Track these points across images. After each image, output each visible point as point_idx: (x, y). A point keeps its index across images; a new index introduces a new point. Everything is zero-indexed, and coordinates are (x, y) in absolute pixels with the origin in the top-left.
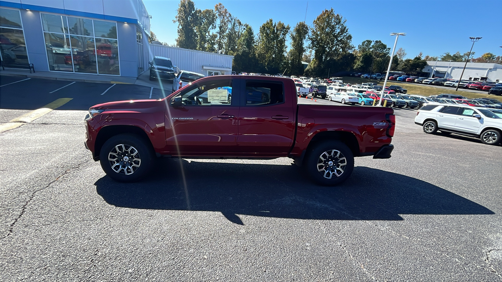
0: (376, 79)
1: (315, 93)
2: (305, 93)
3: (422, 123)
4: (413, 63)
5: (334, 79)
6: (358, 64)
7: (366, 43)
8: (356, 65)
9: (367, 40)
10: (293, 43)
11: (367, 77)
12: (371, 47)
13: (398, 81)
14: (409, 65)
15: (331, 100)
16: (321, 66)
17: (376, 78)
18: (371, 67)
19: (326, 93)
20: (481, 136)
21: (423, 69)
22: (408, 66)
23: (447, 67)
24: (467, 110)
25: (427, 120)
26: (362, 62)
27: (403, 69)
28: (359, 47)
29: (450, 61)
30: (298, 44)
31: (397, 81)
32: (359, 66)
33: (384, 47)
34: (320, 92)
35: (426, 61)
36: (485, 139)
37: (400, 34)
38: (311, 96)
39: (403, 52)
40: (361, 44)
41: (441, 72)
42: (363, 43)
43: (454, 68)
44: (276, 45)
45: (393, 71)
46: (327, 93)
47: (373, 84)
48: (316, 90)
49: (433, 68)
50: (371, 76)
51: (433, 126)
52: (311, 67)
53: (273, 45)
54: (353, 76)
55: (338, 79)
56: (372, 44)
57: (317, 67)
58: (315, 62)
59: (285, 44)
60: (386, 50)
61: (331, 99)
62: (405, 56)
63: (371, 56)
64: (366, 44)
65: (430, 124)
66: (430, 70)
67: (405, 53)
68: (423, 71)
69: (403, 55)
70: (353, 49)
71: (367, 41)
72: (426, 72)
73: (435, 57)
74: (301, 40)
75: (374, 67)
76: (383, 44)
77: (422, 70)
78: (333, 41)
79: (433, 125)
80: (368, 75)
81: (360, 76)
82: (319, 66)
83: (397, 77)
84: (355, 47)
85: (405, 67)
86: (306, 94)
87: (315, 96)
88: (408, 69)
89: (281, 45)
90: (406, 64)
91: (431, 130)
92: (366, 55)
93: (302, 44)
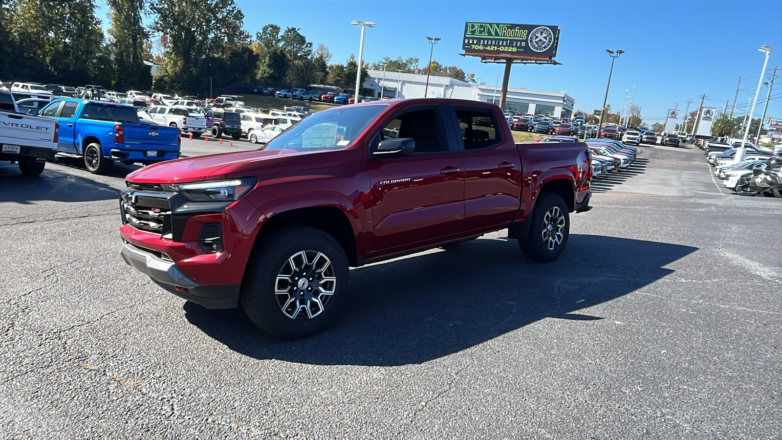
0: (301, 99)
1: (219, 128)
2: (200, 129)
4: (349, 73)
5: (226, 99)
6: (263, 70)
7: (269, 30)
8: (260, 72)
9: (271, 24)
10: (115, 14)
11: (285, 95)
12: (280, 38)
13: (337, 103)
14: (343, 75)
15: (257, 142)
16: (191, 72)
17: (302, 97)
18: (286, 76)
19: (240, 127)
21: (364, 83)
22: (342, 77)
23: (396, 81)
26: (269, 66)
27: (335, 82)
28: (258, 36)
29: (399, 72)
30: (127, 17)
31: (334, 103)
32: (265, 73)
33: (302, 40)
34: (229, 126)
35: (367, 70)
37: (367, 25)
38: (211, 135)
39: (326, 51)
40: (261, 32)
41: (388, 89)
42: (264, 29)
43: (404, 83)
44: (68, 15)
45: (322, 86)
46: (242, 127)
47: (302, 108)
48: (219, 123)
49: (377, 81)
50: (294, 94)
52: (167, 72)
53: (61, 15)
54: (260, 93)
55: (234, 99)
56: (281, 33)
57: (181, 72)
58: (175, 63)
59: (95, 15)
60: (306, 47)
61: (256, 138)
62: (331, 59)
63: (284, 55)
64: (270, 32)
66: (374, 85)
67: (329, 54)
68: (364, 87)
69: (327, 57)
70: (249, 40)
71: (270, 26)
72: (368, 87)
73: (377, 64)
74: (135, 9)
75: (290, 77)
76: (300, 35)
77: (363, 85)
78: (208, 21)
80: (288, 92)
81: (272, 94)
82: (185, 70)
83: (334, 97)
84: (251, 36)
85: (337, 78)
86: (201, 131)
87: (218, 135)
88: (343, 82)
89: (83, 16)
90: (338, 74)
92: (275, 53)
93: (137, 20)
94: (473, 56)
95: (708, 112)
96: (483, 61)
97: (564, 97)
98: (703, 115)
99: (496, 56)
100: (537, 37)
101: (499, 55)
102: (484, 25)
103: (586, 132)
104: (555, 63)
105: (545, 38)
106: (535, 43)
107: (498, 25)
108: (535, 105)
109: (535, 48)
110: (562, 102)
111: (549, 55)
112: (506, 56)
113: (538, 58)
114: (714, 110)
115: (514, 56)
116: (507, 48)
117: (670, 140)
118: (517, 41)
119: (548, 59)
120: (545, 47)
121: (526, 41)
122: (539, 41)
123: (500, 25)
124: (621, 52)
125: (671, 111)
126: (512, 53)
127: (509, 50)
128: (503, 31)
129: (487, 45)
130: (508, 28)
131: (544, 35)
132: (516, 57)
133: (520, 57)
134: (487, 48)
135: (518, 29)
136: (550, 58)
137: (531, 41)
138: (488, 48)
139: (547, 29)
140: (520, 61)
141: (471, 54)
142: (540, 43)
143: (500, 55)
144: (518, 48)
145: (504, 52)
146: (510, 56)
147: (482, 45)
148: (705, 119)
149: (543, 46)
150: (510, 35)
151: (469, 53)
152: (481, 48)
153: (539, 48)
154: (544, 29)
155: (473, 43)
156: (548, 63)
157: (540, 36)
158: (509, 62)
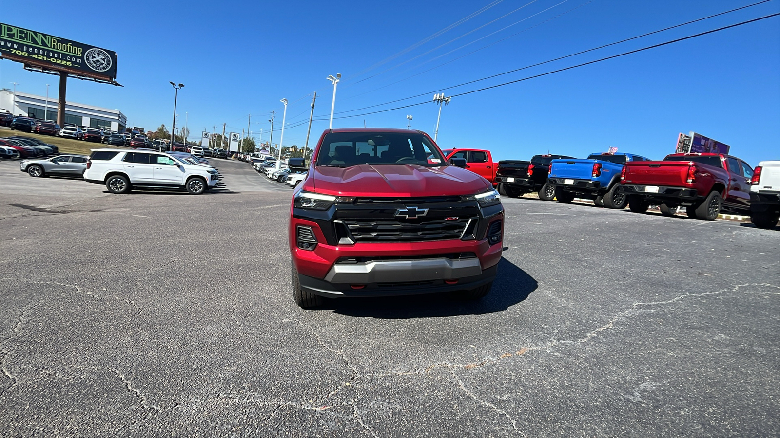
3: (103, 180)
20: (187, 186)
24: (161, 158)
25: (110, 175)
36: (192, 190)
51: (122, 183)
65: (116, 180)
79: (122, 180)
91: (121, 188)
94: (13, 60)
95: (235, 135)
96: (26, 68)
97: (119, 115)
98: (232, 138)
99: (46, 67)
100: (93, 57)
101: (50, 66)
102: (25, 31)
103: (161, 145)
104: (116, 84)
105: (103, 60)
106: (92, 62)
107: (44, 35)
108: (89, 118)
109: (93, 67)
110: (118, 118)
111: (109, 75)
112: (60, 68)
113: (97, 77)
114: (238, 135)
115: (69, 70)
116: (60, 61)
117: (221, 154)
118: (71, 56)
119: (108, 79)
120: (104, 68)
121: (82, 58)
122: (96, 61)
123: (47, 36)
124: (182, 86)
125: (204, 133)
126: (66, 66)
127: (62, 63)
128: (53, 43)
129: (33, 53)
130: (58, 41)
131: (101, 56)
132: (72, 71)
133: (76, 72)
134: (33, 56)
135: (70, 45)
136: (111, 79)
137: (88, 60)
138: (35, 56)
139: (104, 53)
140: (76, 76)
141: (11, 58)
142: (98, 64)
143: (52, 67)
144: (73, 63)
145: (55, 64)
146: (65, 69)
147: (25, 51)
148: (234, 140)
149: (101, 66)
150: (62, 49)
151: (8, 57)
152: (25, 54)
153: (98, 67)
154: (101, 52)
155: (12, 47)
156: (109, 83)
157: (97, 57)
158: (64, 75)
